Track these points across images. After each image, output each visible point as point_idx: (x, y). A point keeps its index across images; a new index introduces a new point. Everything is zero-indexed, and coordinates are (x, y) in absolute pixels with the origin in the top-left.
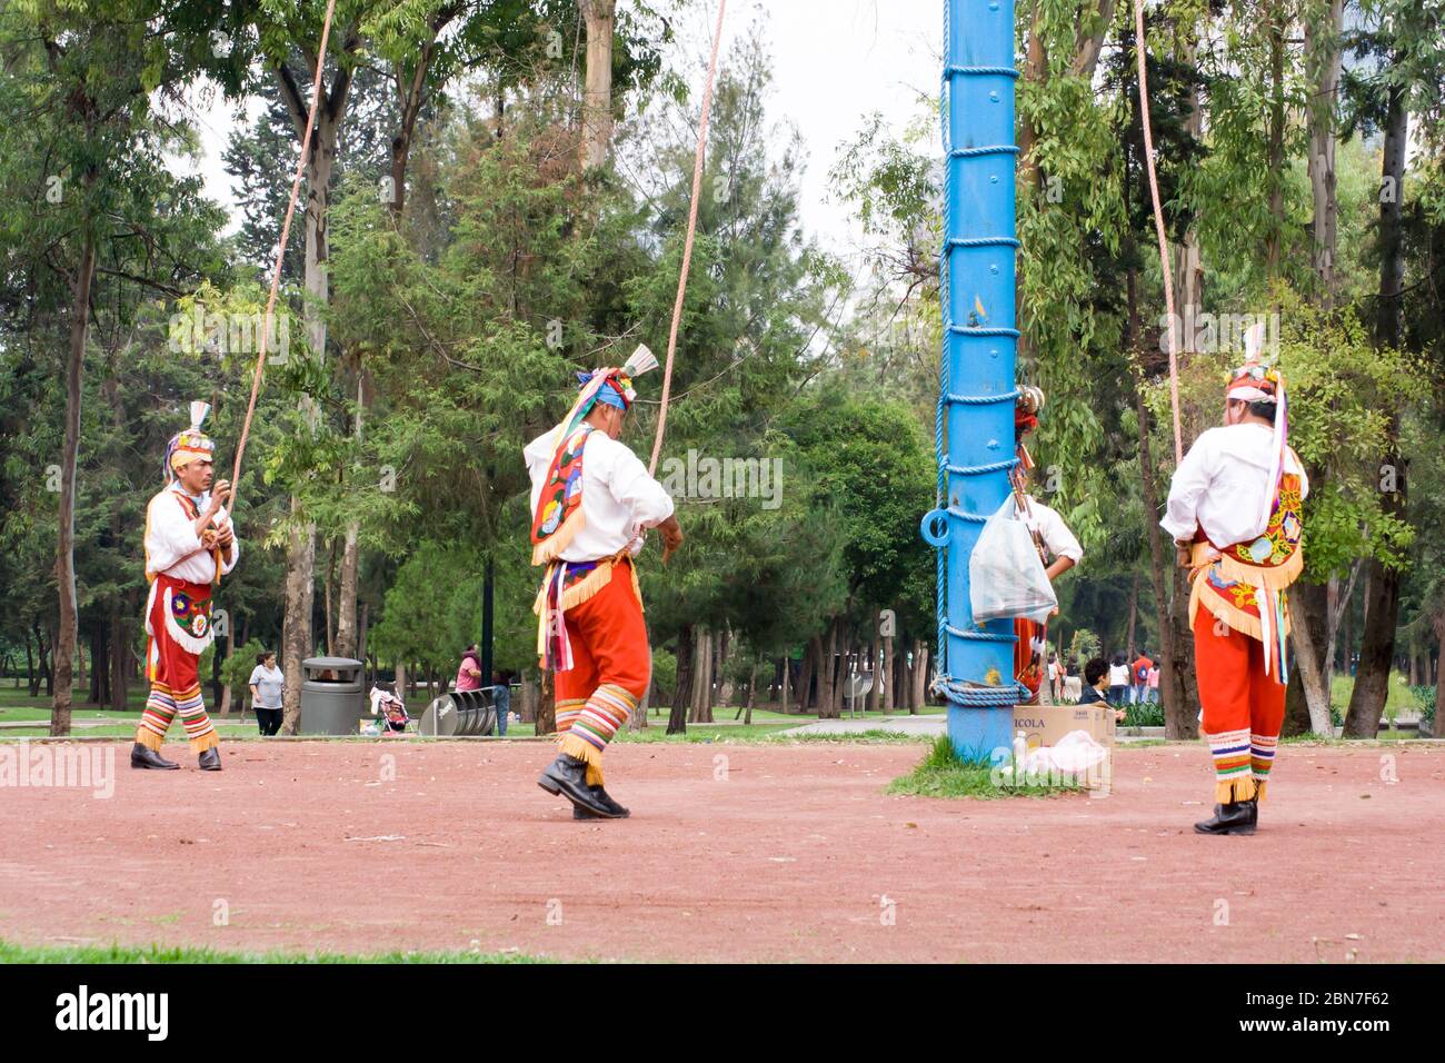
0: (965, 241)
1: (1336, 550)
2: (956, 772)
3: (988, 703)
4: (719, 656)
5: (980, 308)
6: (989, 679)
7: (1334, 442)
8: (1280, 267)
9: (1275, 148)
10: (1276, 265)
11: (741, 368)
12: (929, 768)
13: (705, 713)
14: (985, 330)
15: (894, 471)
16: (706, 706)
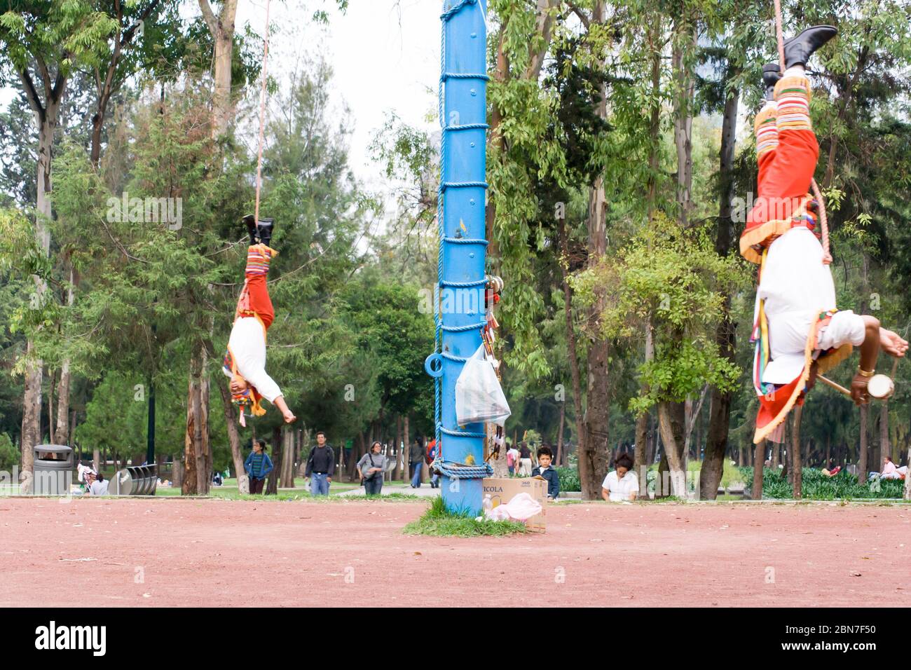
0: (453, 184)
1: (690, 381)
2: (446, 520)
3: (467, 476)
4: (299, 446)
5: (463, 227)
6: (467, 461)
7: (690, 312)
8: (656, 201)
9: (653, 125)
10: (653, 199)
11: (316, 263)
12: (429, 517)
13: (290, 482)
14: (466, 240)
15: (410, 328)
16: (290, 477)
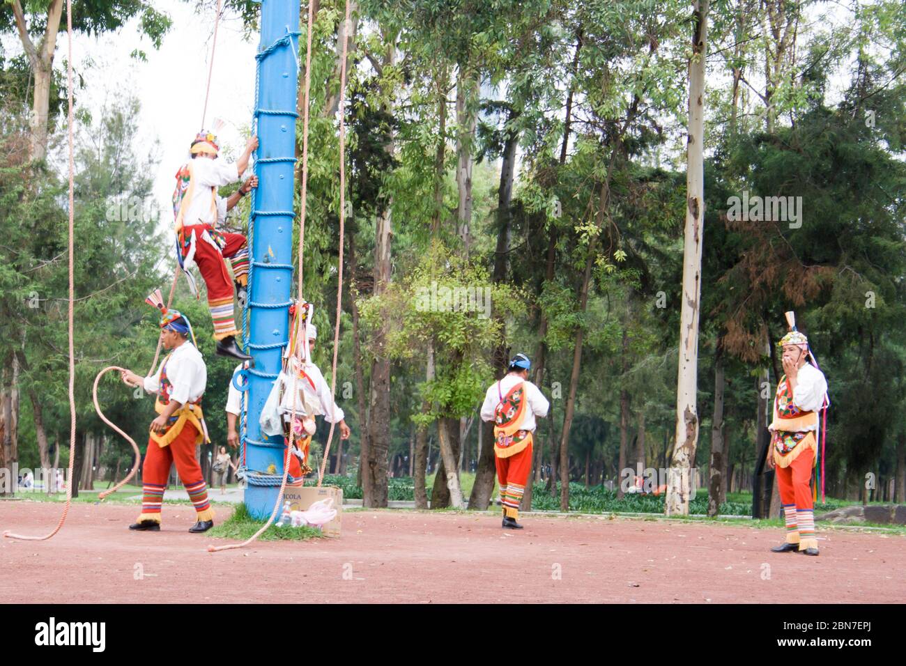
0: (263, 213)
1: (469, 400)
2: (249, 524)
3: (269, 484)
4: (98, 451)
5: (271, 253)
6: (269, 470)
7: (469, 337)
8: (440, 233)
9: (438, 163)
10: (437, 232)
11: (124, 282)
12: (233, 522)
13: (89, 485)
14: (273, 265)
15: (206, 344)
16: (90, 481)
